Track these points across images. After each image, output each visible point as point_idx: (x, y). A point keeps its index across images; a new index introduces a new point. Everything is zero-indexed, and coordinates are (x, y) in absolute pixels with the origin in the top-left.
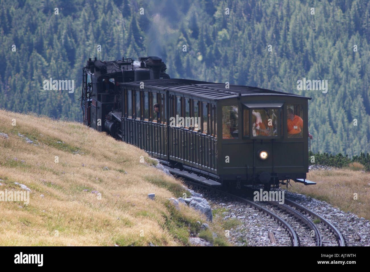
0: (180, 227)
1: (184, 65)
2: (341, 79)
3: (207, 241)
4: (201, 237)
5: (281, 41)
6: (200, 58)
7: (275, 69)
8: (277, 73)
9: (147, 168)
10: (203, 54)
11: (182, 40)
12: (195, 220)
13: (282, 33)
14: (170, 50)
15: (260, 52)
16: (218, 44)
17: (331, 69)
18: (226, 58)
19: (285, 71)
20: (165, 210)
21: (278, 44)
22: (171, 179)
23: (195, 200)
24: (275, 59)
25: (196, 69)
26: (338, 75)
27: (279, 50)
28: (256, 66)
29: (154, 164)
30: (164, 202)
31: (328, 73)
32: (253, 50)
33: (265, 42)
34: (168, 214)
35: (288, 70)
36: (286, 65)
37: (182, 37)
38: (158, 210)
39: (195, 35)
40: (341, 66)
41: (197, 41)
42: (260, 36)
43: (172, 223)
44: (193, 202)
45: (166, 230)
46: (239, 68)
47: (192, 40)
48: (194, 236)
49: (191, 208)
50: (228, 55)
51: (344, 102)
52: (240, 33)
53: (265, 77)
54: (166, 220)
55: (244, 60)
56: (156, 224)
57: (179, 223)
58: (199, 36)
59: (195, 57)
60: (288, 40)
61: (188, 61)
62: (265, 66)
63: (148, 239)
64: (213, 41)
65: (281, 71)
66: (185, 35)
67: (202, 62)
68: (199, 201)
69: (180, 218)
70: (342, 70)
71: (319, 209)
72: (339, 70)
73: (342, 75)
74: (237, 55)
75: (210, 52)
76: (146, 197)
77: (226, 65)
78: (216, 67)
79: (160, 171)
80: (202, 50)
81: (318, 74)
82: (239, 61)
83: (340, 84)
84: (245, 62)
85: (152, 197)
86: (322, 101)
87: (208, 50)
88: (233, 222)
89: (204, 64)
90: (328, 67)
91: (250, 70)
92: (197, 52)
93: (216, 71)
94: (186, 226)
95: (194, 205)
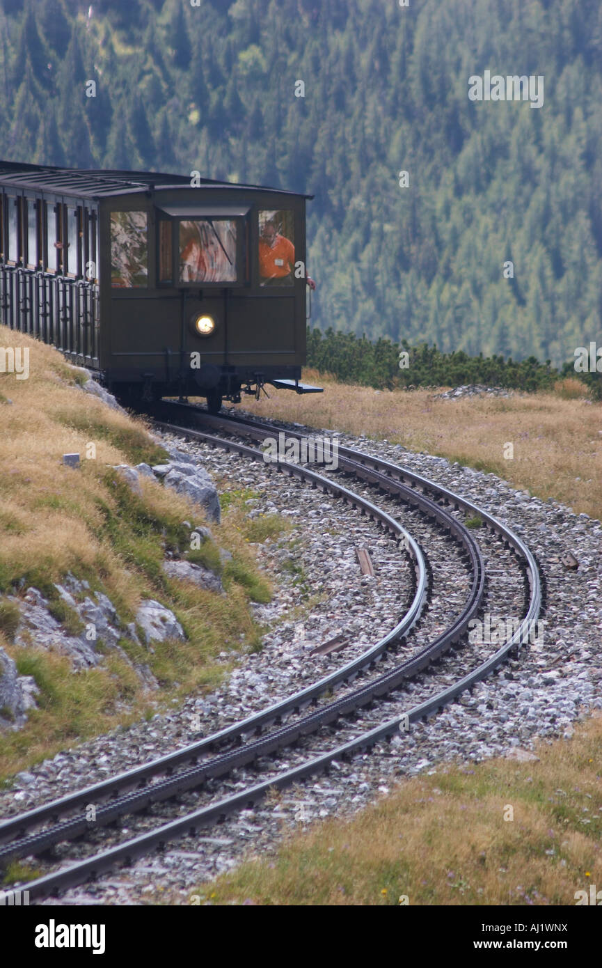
0: (140, 534)
1: (157, 134)
2: (538, 172)
3: (206, 569)
4: (191, 560)
5: (393, 76)
6: (194, 117)
7: (377, 146)
8: (382, 157)
9: (61, 391)
10: (203, 108)
11: (150, 71)
12: (178, 517)
13: (395, 58)
14: (120, 96)
15: (341, 105)
16: (239, 82)
17: (513, 149)
18: (258, 119)
19: (403, 153)
20: (103, 494)
21: (386, 85)
22: (118, 417)
23: (178, 469)
24: (377, 122)
25: (185, 145)
26: (531, 162)
27: (388, 98)
28: (331, 139)
29: (79, 381)
30: (101, 474)
31: (506, 157)
32: (325, 98)
33: (354, 79)
34: (112, 504)
35: (410, 150)
36: (403, 138)
37: (150, 64)
38: (87, 493)
39: (182, 60)
40: (538, 140)
41: (188, 76)
42: (342, 65)
43: (122, 525)
44: (174, 474)
45: (106, 543)
46: (290, 143)
47: (176, 73)
48: (176, 558)
49: (168, 490)
50: (263, 110)
51: (544, 227)
52: (293, 57)
53: (355, 167)
54: (108, 518)
55: (301, 123)
56: (82, 528)
57: (140, 526)
58: (193, 64)
59: (184, 116)
60: (410, 74)
61: (165, 124)
62: (355, 141)
63: (61, 564)
64: (225, 75)
65: (394, 152)
66: (159, 60)
67: (200, 125)
68: (189, 472)
69: (143, 514)
70: (541, 150)
71: (481, 494)
72: (532, 150)
73: (541, 163)
74: (285, 111)
75: (220, 103)
76: (57, 462)
77: (257, 135)
78: (233, 141)
79: (92, 397)
80: (200, 98)
81: (481, 159)
82: (290, 126)
83: (535, 185)
84: (305, 129)
85: (73, 461)
86: (491, 227)
87: (214, 97)
88: (270, 524)
89: (204, 132)
90: (507, 145)
91: (318, 148)
92: (186, 103)
93: (234, 151)
94: (154, 533)
95: (176, 482)
